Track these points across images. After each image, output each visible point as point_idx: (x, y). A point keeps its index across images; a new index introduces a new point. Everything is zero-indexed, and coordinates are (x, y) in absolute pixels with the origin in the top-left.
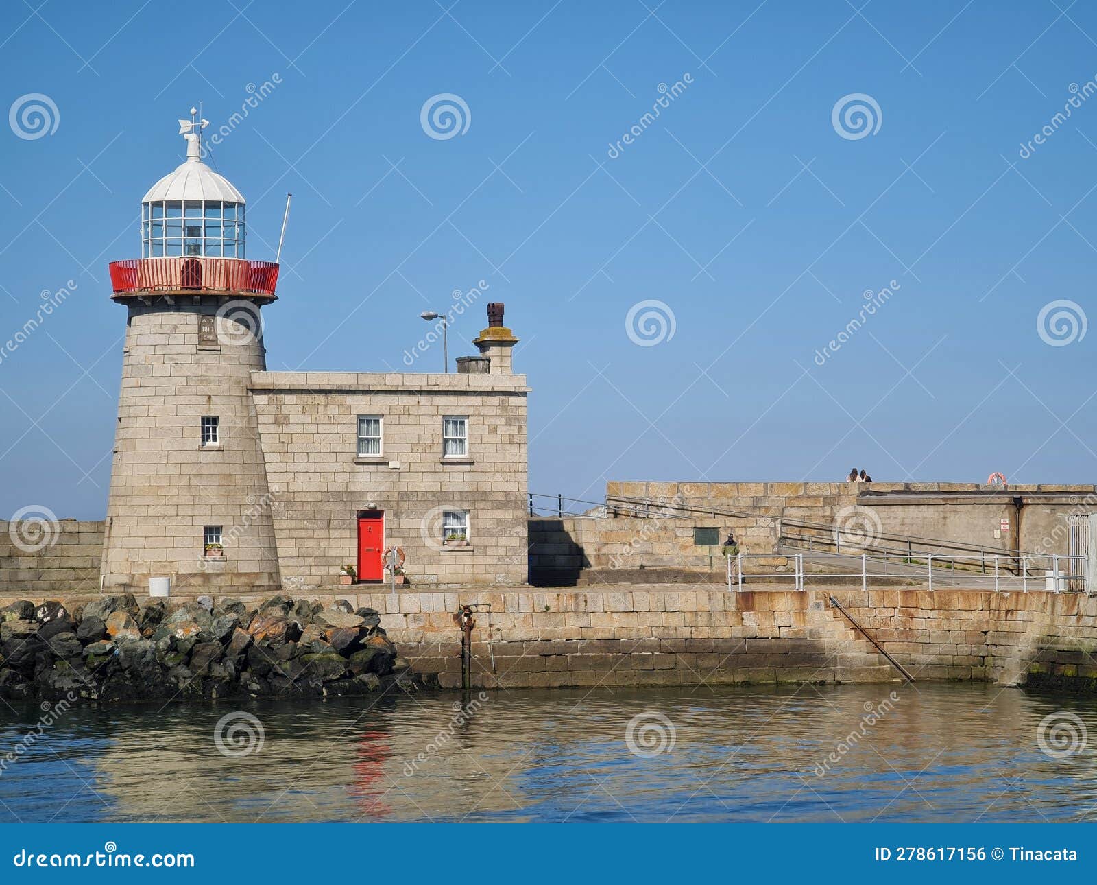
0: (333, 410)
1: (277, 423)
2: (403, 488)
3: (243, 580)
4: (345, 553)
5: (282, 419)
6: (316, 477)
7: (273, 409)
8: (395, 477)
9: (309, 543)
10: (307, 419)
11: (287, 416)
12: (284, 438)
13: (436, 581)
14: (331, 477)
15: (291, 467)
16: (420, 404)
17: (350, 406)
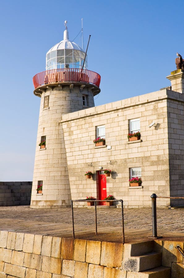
0: (87, 126)
1: (70, 135)
2: (112, 158)
3: (48, 203)
4: (92, 191)
5: (71, 133)
6: (81, 157)
7: (68, 130)
8: (109, 154)
9: (81, 187)
10: (78, 132)
11: (72, 132)
12: (72, 141)
13: (127, 204)
14: (86, 156)
15: (74, 154)
16: (119, 116)
17: (93, 123)
